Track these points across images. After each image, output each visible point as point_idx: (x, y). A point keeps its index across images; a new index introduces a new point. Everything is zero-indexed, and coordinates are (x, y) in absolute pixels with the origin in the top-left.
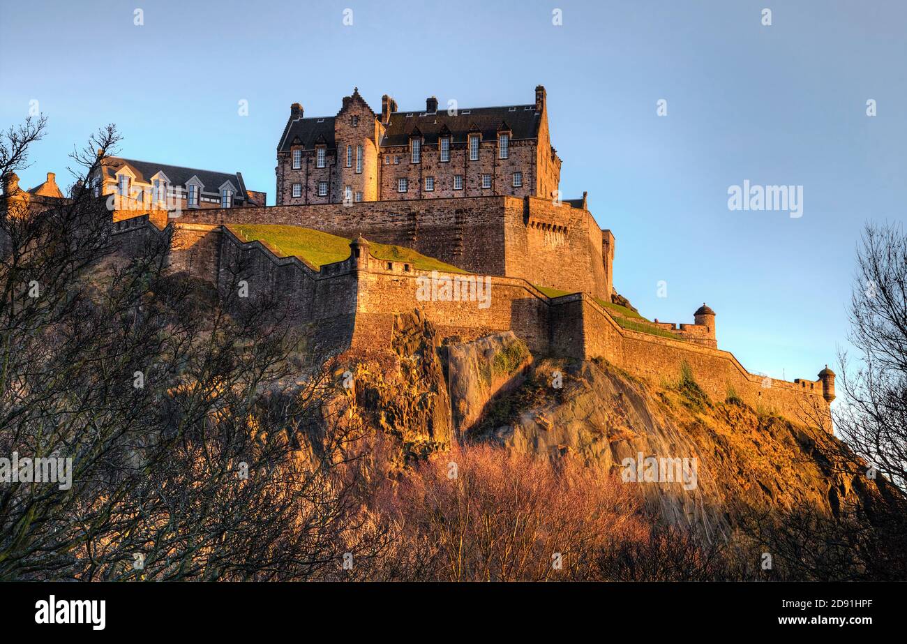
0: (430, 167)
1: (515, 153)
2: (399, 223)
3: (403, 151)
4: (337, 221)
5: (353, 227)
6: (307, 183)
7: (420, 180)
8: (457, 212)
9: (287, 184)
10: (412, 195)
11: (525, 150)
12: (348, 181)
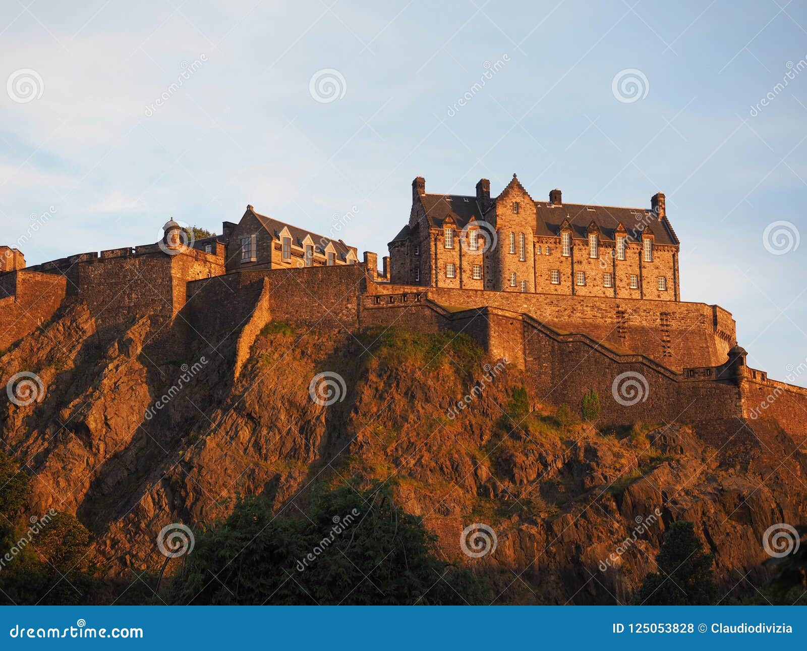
0: (581, 262)
1: (658, 257)
2: (609, 321)
3: (555, 243)
4: (548, 312)
5: (565, 319)
6: (461, 265)
7: (572, 274)
8: (661, 314)
9: (440, 263)
10: (565, 288)
11: (668, 255)
12: (513, 268)
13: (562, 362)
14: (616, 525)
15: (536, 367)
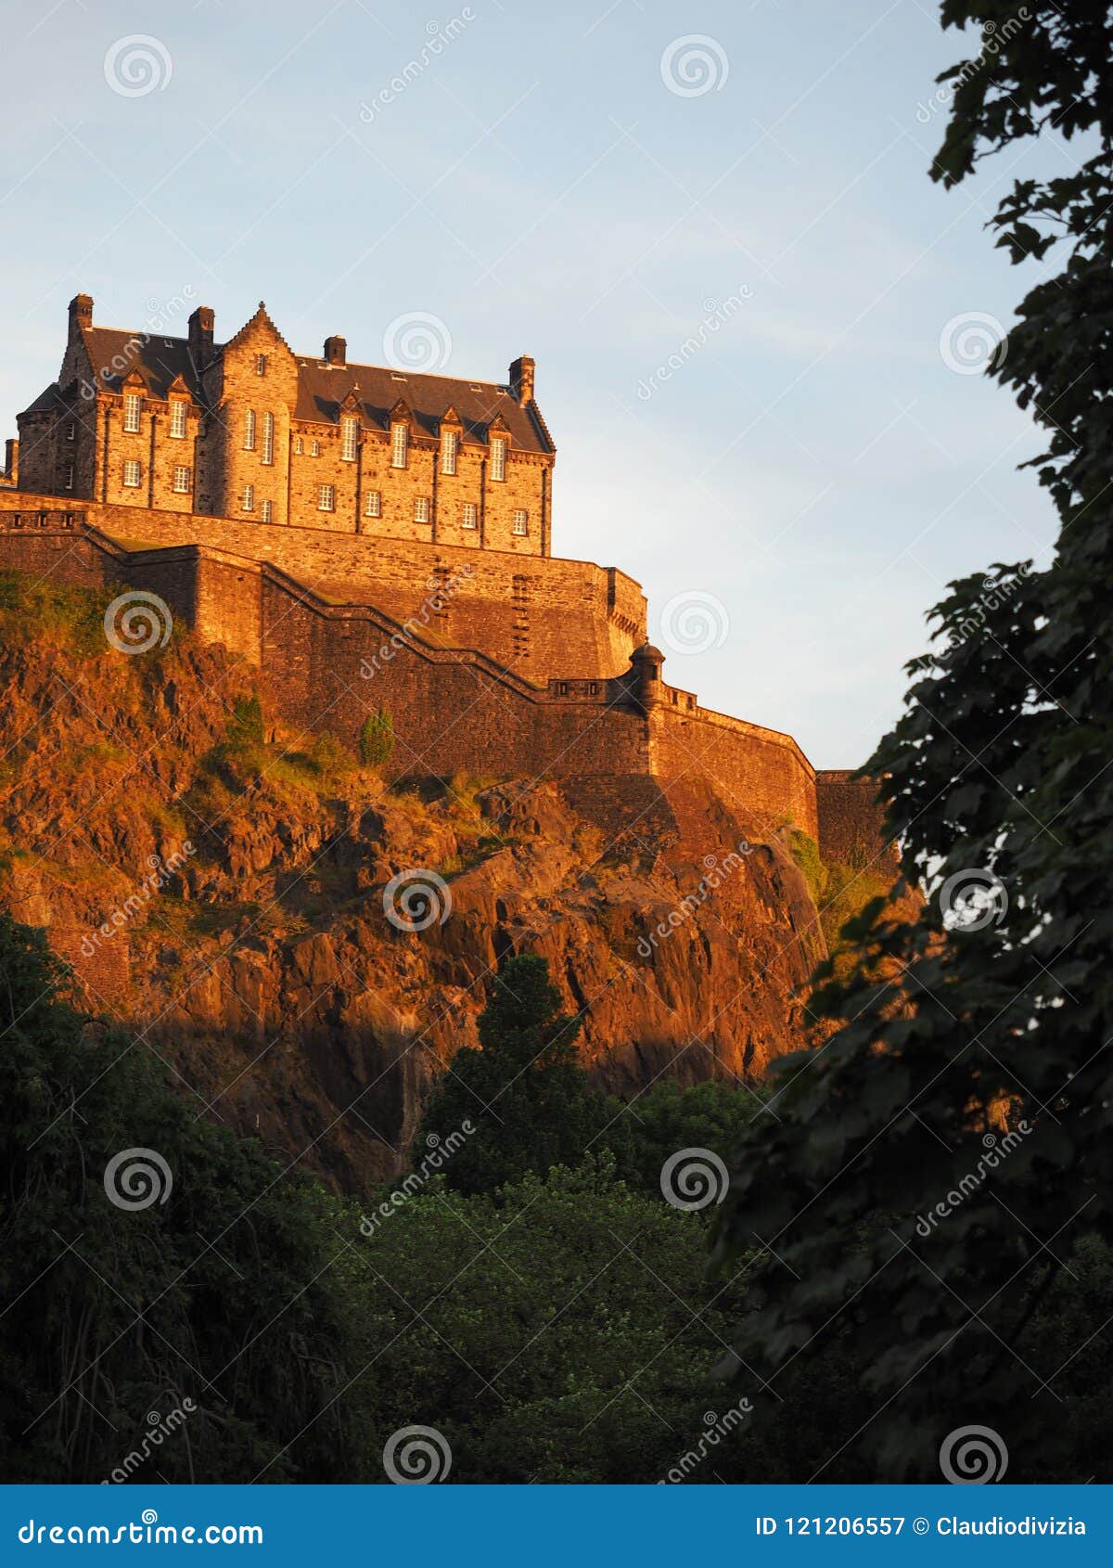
0: (375, 474)
1: (517, 474)
2: (419, 584)
3: (330, 435)
4: (310, 561)
5: (340, 577)
6: (152, 464)
7: (358, 495)
8: (514, 578)
9: (114, 458)
10: (343, 519)
11: (533, 471)
12: (249, 476)
13: (329, 654)
14: (410, 958)
15: (282, 662)
